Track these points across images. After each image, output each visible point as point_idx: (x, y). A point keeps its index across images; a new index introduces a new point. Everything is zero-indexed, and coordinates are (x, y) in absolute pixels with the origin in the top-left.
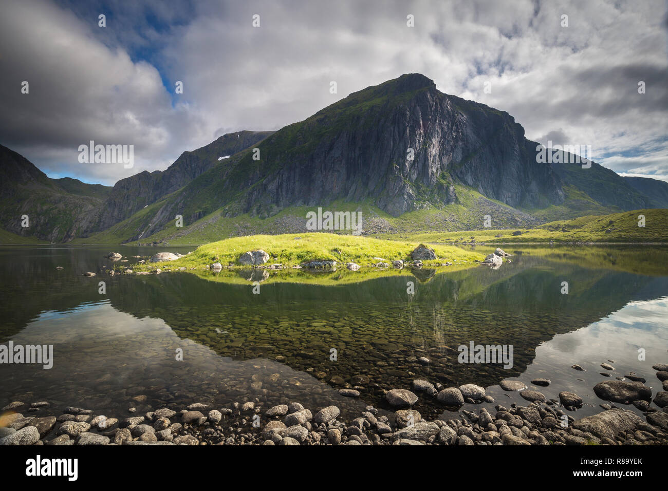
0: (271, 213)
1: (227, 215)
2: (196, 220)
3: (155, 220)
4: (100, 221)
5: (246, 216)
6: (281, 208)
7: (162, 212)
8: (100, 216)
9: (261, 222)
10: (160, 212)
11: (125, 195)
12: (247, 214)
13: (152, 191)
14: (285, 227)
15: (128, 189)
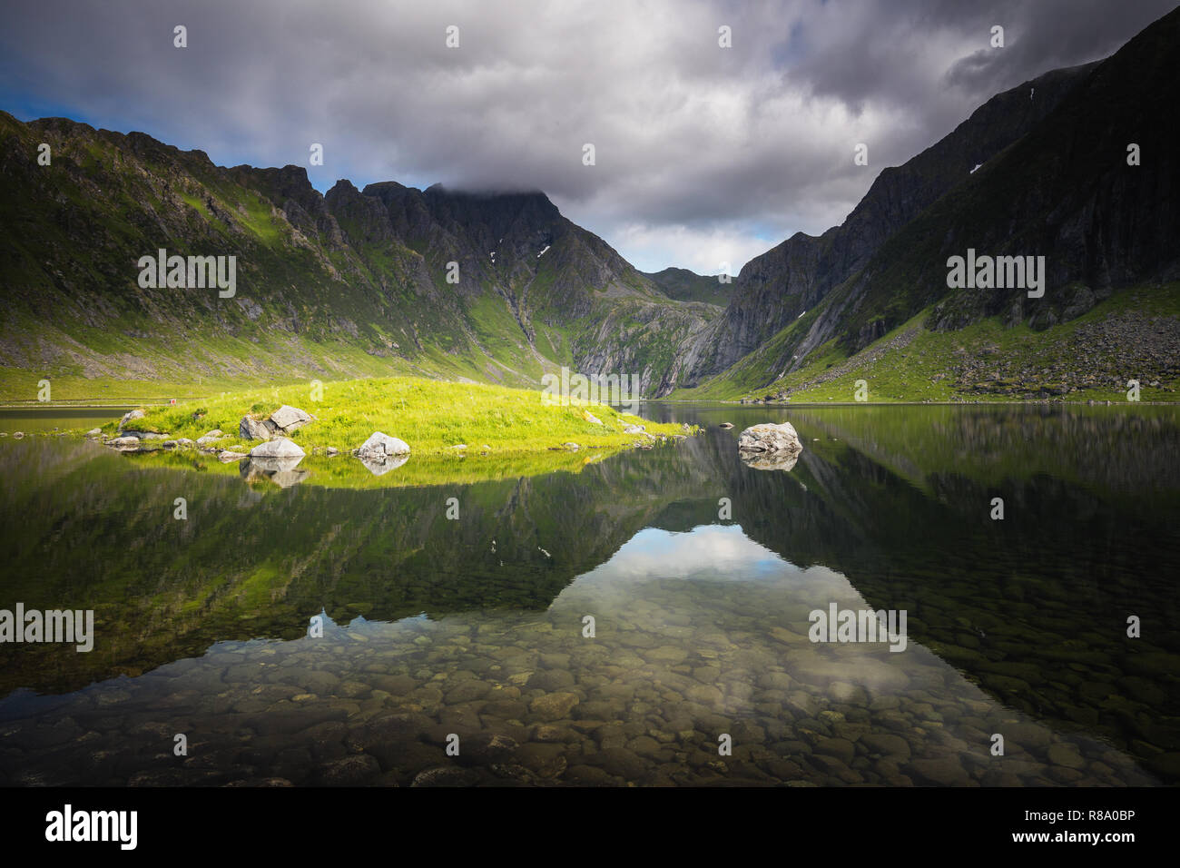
0: (1070, 310)
1: (941, 323)
2: (869, 342)
3: (805, 345)
4: (715, 353)
5: (992, 324)
6: (1101, 293)
7: (821, 326)
8: (716, 343)
9: (1034, 337)
10: (816, 325)
11: (760, 293)
12: (997, 318)
13: (815, 278)
14: (1104, 352)
15: (764, 279)
